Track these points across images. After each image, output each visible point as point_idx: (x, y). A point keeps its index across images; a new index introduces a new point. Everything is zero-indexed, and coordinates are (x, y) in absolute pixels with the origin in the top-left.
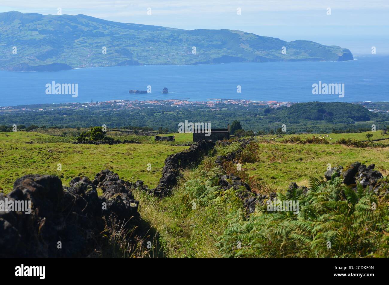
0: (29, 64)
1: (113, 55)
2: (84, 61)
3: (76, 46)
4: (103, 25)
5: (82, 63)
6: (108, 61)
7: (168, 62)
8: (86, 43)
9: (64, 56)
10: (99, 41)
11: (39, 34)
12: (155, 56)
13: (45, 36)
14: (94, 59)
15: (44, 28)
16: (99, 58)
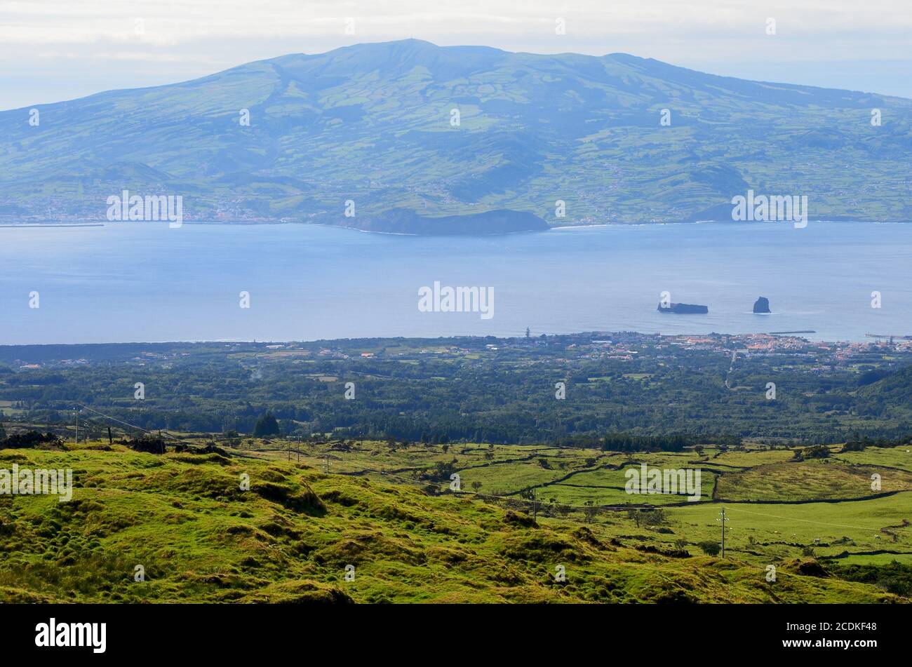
0: (418, 213)
1: (684, 186)
2: (594, 203)
3: (582, 156)
4: (684, 89)
5: (587, 211)
6: (666, 206)
7: (848, 211)
8: (614, 145)
9: (537, 187)
10: (655, 143)
11: (481, 114)
12: (813, 191)
13: (496, 120)
14: (624, 198)
15: (499, 95)
16: (639, 195)
